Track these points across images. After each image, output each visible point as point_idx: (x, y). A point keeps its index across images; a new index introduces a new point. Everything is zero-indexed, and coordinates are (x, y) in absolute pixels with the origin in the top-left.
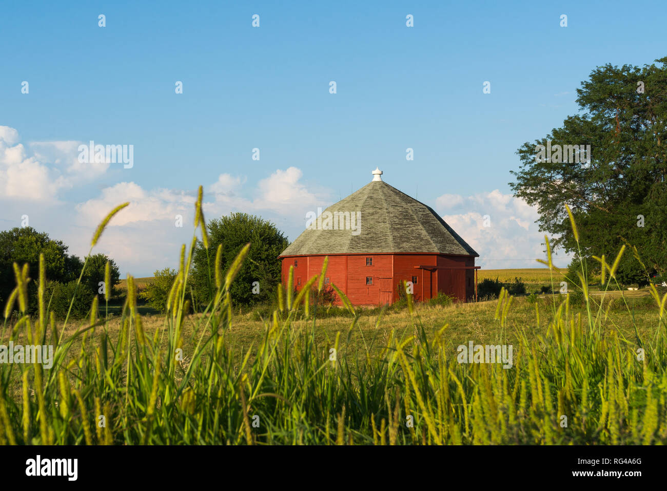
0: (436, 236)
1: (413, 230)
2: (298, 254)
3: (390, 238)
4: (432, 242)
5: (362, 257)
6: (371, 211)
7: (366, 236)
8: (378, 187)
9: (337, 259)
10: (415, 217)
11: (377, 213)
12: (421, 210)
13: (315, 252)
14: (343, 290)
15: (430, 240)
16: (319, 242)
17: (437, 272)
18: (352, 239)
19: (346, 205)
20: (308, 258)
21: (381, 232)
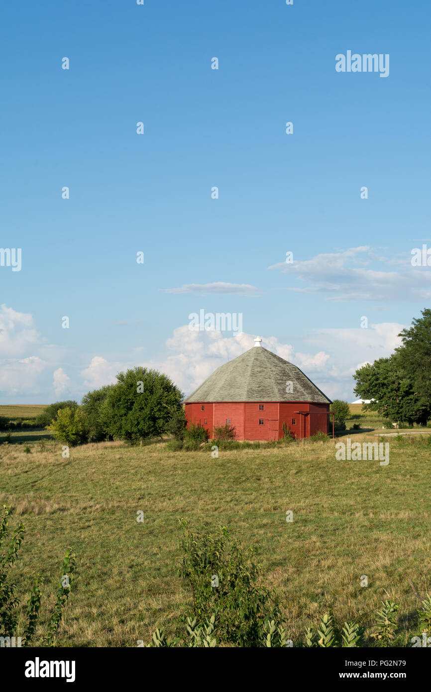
0: (307, 389)
2: (206, 401)
3: (276, 390)
4: (305, 393)
5: (257, 404)
6: (259, 369)
7: (257, 388)
8: (260, 352)
9: (238, 406)
10: (291, 374)
11: (263, 371)
12: (293, 369)
13: (220, 400)
14: (242, 431)
15: (303, 392)
16: (222, 392)
17: (309, 416)
18: (248, 391)
19: (238, 365)
20: (214, 404)
21: (269, 386)
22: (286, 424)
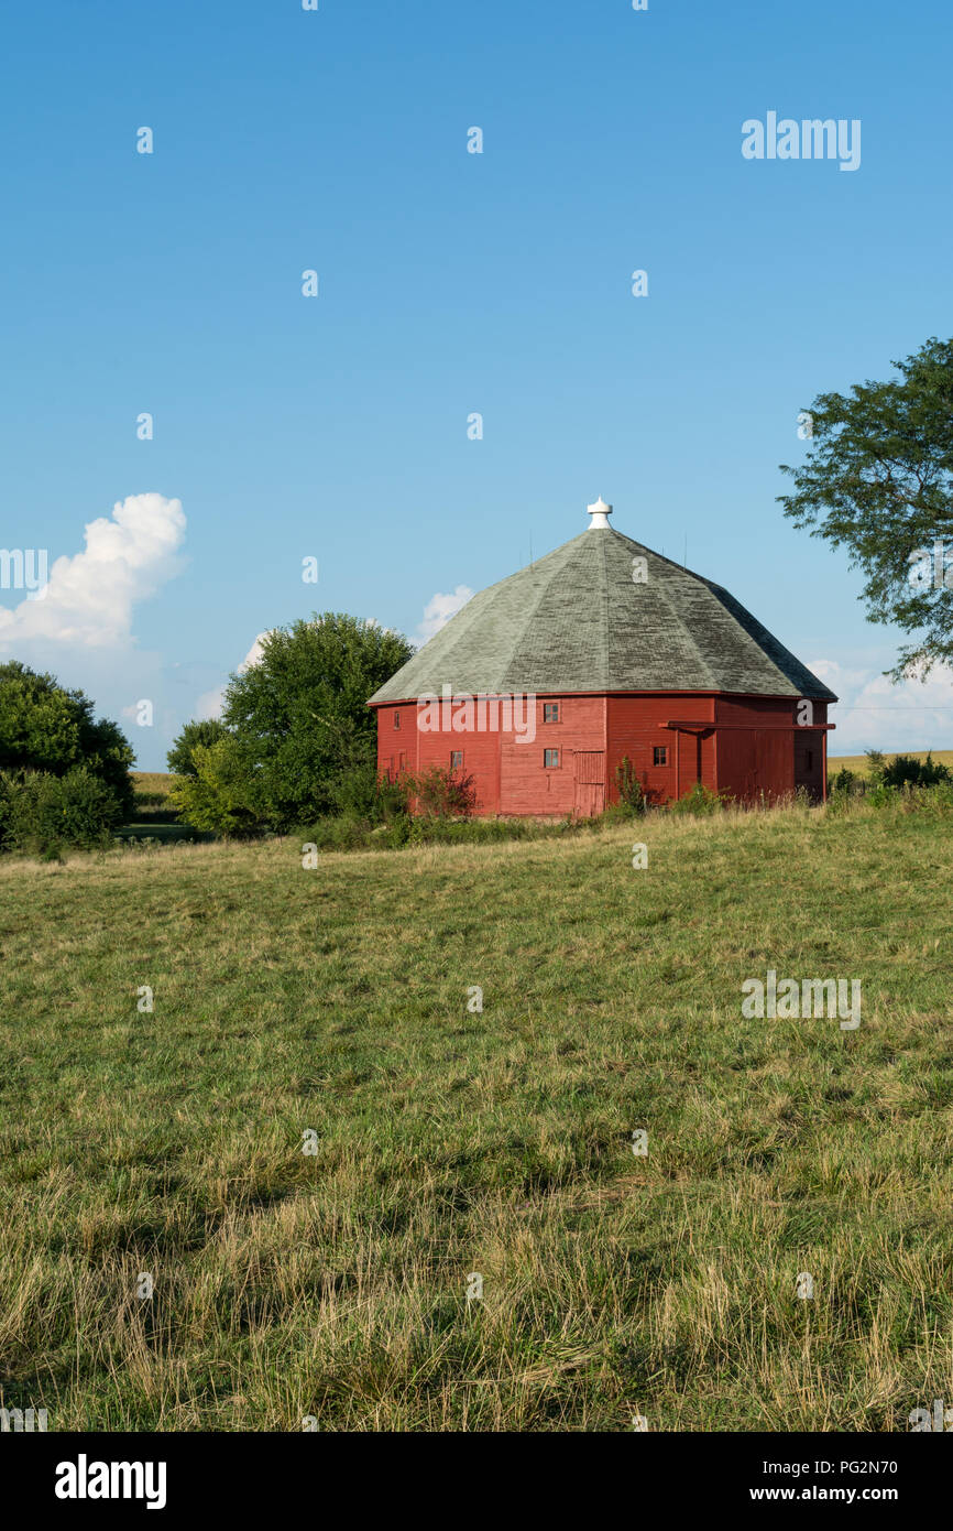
0: (719, 653)
1: (661, 638)
3: (603, 658)
4: (704, 665)
6: (567, 595)
7: (546, 653)
10: (672, 608)
11: (580, 599)
12: (690, 592)
15: (700, 660)
16: (443, 669)
17: (714, 737)
18: (514, 662)
21: (584, 644)
22: (630, 764)
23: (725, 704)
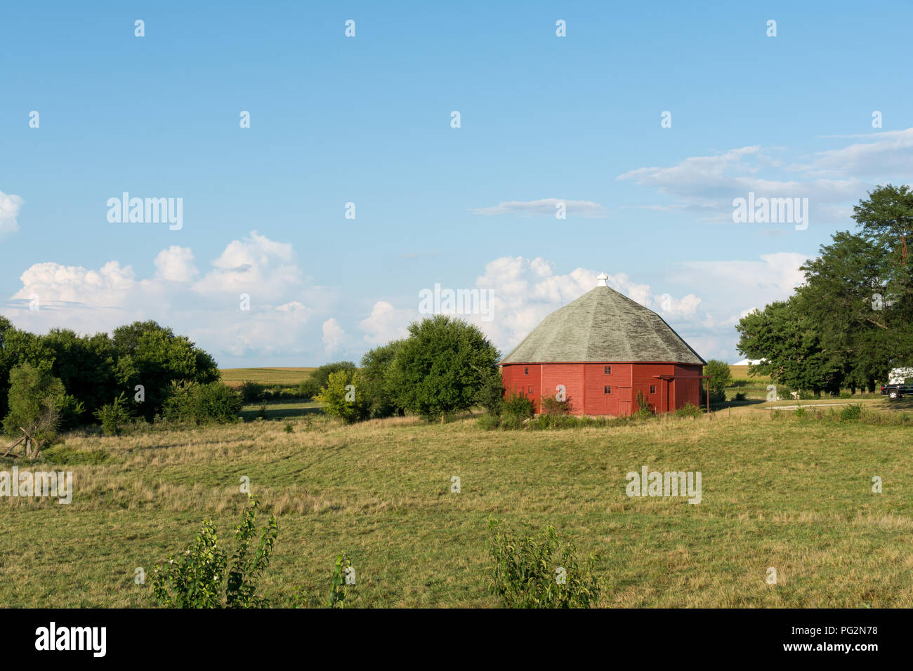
0: (671, 345)
1: (648, 338)
2: (530, 362)
3: (628, 347)
4: (668, 350)
5: (601, 365)
6: (604, 318)
7: (601, 344)
8: (605, 293)
9: (575, 368)
10: (648, 324)
11: (610, 320)
12: (651, 317)
13: (550, 360)
14: (580, 400)
15: (666, 348)
16: (552, 349)
17: (674, 382)
18: (589, 347)
19: (576, 311)
20: (542, 366)
21: (618, 340)
22: (642, 394)
23: (677, 367)
